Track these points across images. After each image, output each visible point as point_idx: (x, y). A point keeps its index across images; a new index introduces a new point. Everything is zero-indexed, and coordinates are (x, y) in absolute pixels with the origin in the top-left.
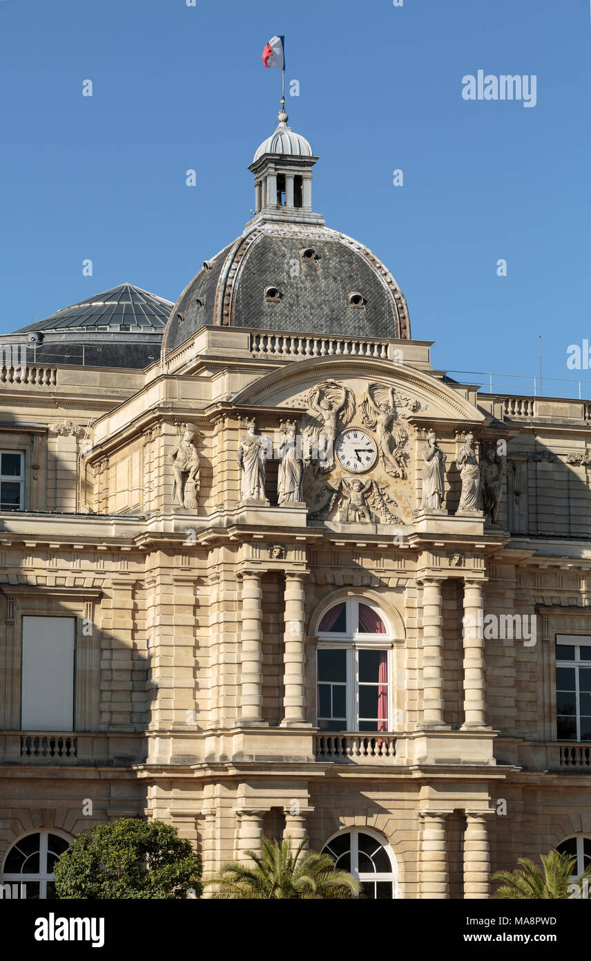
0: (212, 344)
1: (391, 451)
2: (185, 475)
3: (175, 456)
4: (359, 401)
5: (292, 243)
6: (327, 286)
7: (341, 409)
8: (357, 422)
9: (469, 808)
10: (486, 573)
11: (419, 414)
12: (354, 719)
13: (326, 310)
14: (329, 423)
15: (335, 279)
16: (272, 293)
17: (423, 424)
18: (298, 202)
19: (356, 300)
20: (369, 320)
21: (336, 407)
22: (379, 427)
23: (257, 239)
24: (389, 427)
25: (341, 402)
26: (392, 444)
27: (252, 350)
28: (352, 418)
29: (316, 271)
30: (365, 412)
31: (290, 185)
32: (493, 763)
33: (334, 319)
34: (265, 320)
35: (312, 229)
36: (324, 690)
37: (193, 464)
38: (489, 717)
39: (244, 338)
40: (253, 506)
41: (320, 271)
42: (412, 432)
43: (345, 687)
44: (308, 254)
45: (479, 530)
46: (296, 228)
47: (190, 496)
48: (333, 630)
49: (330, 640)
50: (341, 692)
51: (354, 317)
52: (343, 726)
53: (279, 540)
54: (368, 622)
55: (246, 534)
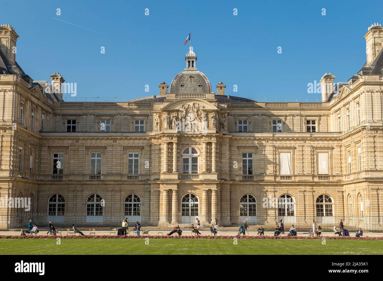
0: (168, 97)
1: (198, 116)
2: (157, 123)
3: (156, 120)
4: (191, 107)
5: (188, 75)
6: (194, 83)
7: (187, 109)
8: (191, 111)
9: (212, 189)
10: (216, 141)
11: (204, 109)
12: (190, 171)
13: (193, 88)
14: (184, 112)
15: (196, 82)
16: (181, 86)
17: (204, 111)
18: (193, 66)
19: (200, 86)
20: (203, 90)
21: (186, 108)
22: (195, 112)
23: (181, 75)
24: (197, 112)
25: (187, 107)
26: (198, 115)
27: (176, 97)
28: (190, 110)
29: (192, 80)
30: (192, 109)
31: (191, 63)
32: (217, 180)
33: (195, 90)
34: (179, 91)
35: (195, 72)
36: (184, 166)
37: (159, 121)
38: (217, 170)
39: (174, 95)
40: (166, 129)
41: (193, 80)
42: (202, 112)
43: (188, 165)
44: (191, 77)
45: (215, 132)
46: (191, 72)
47: (158, 127)
48: (187, 153)
49: (185, 156)
50: (188, 166)
51: (199, 89)
52: (188, 173)
53: (171, 136)
54: (194, 151)
55: (164, 135)
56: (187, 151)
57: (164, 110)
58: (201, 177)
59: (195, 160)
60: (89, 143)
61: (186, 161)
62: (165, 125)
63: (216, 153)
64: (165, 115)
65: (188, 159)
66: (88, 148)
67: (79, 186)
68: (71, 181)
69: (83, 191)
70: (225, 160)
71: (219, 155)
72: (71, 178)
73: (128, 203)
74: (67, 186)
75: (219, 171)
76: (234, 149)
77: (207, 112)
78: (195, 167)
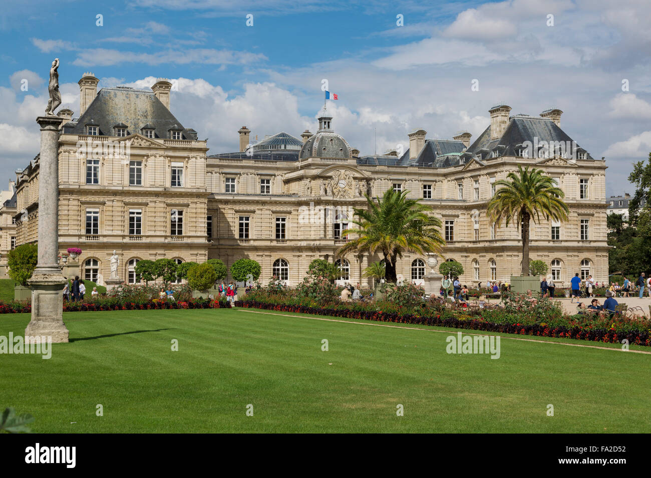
0: (313, 160)
2: (308, 188)
4: (343, 174)
5: (328, 137)
6: (335, 147)
11: (355, 176)
12: (341, 236)
13: (335, 152)
14: (337, 178)
15: (337, 145)
16: (324, 149)
17: (355, 178)
18: (329, 127)
19: (341, 150)
20: (344, 154)
22: (347, 179)
23: (321, 137)
24: (349, 179)
25: (339, 174)
26: (349, 182)
27: (320, 161)
28: (341, 177)
30: (344, 176)
31: (327, 123)
33: (337, 154)
34: (323, 155)
35: (332, 133)
36: (336, 231)
39: (319, 159)
40: (323, 195)
41: (334, 144)
42: (353, 180)
44: (331, 140)
45: (366, 199)
46: (328, 133)
47: (309, 193)
50: (339, 231)
51: (341, 154)
52: (339, 238)
53: (327, 202)
55: (321, 201)
57: (317, 176)
61: (338, 226)
62: (321, 191)
64: (320, 182)
65: (339, 224)
67: (229, 250)
68: (222, 245)
69: (233, 256)
72: (222, 242)
73: (277, 267)
74: (217, 250)
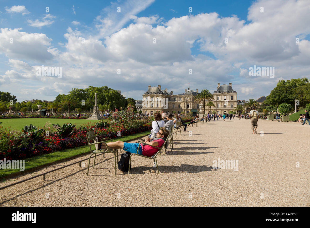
28: (188, 98)
45: (192, 101)
46: (189, 90)
53: (185, 102)
54: (189, 104)
55: (184, 102)
56: (187, 104)
57: (184, 98)
58: (190, 108)
59: (189, 106)
60: (172, 103)
61: (187, 106)
62: (184, 100)
63: (192, 104)
64: (184, 99)
66: (172, 104)
70: (194, 106)
71: (193, 105)
75: (193, 107)
76: (195, 103)
77: (191, 98)
78: (189, 107)
